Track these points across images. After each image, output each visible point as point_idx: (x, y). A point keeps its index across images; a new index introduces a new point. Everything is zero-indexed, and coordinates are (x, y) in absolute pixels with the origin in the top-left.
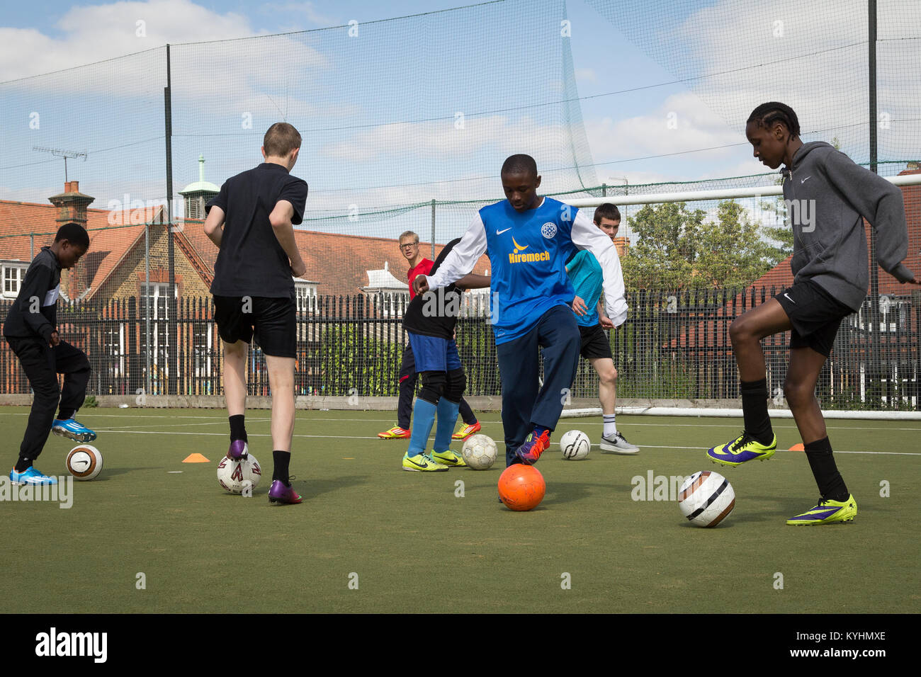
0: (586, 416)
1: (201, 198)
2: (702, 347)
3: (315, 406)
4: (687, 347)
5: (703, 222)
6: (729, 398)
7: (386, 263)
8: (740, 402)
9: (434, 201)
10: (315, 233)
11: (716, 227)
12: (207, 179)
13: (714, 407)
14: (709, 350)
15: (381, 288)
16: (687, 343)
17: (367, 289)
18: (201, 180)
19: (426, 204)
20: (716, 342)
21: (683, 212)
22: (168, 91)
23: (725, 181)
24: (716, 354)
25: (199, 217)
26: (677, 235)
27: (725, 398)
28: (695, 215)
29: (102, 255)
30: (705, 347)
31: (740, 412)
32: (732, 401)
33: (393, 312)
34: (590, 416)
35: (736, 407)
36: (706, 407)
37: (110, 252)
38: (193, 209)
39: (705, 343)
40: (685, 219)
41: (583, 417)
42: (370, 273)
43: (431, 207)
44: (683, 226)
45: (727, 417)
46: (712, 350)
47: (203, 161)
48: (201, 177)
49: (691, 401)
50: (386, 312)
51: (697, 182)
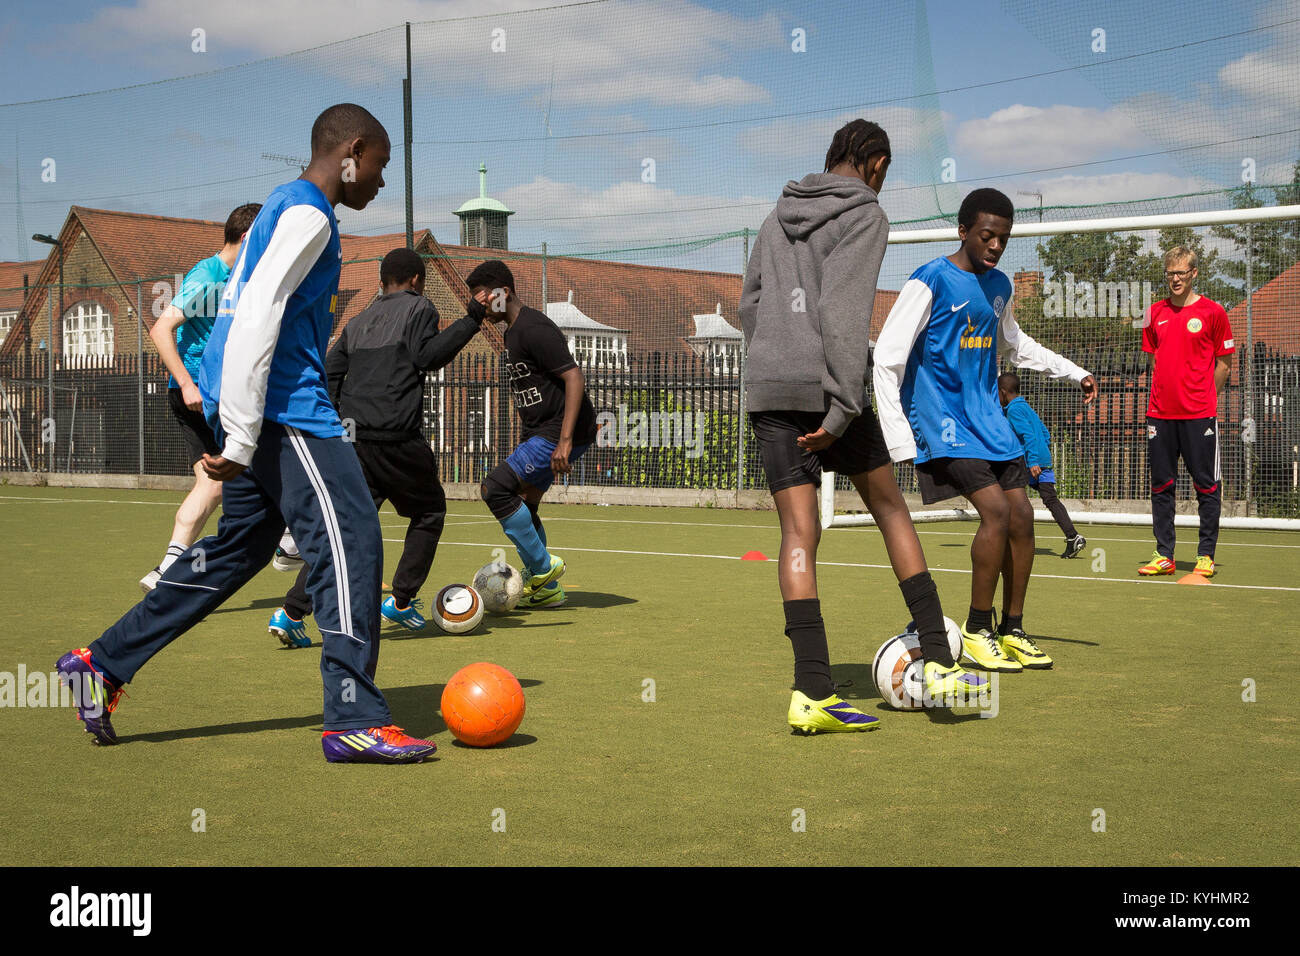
0: (938, 521)
1: (482, 219)
2: (1116, 424)
3: (592, 500)
4: (1097, 423)
5: (1140, 253)
6: (1139, 498)
7: (719, 306)
8: (1149, 504)
9: (747, 230)
10: (627, 266)
11: (1157, 258)
12: (490, 194)
13: (1113, 510)
14: (1126, 428)
15: (711, 338)
16: (1097, 418)
17: (694, 339)
18: (482, 195)
19: (736, 234)
20: (1136, 417)
21: (1112, 238)
22: (407, 85)
23: (1131, 205)
24: (1135, 434)
25: (479, 243)
26: (1104, 270)
27: (1134, 498)
28: (1129, 243)
29: (350, 294)
30: (1121, 423)
31: (1148, 518)
32: (1137, 503)
33: (726, 370)
34: (942, 521)
35: (1142, 511)
36: (1102, 510)
37: (358, 291)
38: (472, 233)
39: (1121, 418)
40: (1115, 248)
41: (933, 521)
42: (698, 319)
43: (742, 238)
44: (1113, 257)
45: (1128, 525)
46: (1130, 428)
47: (484, 171)
48: (482, 191)
49: (1083, 502)
50: (717, 370)
51: (1095, 206)
